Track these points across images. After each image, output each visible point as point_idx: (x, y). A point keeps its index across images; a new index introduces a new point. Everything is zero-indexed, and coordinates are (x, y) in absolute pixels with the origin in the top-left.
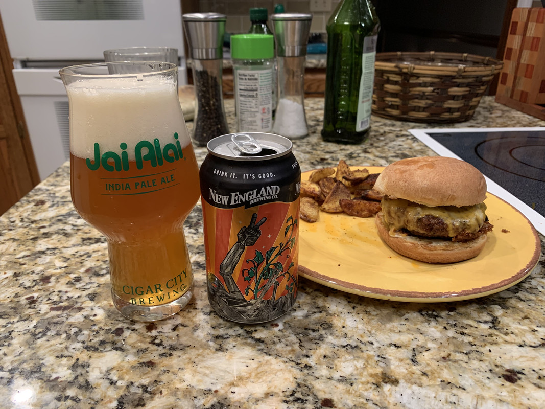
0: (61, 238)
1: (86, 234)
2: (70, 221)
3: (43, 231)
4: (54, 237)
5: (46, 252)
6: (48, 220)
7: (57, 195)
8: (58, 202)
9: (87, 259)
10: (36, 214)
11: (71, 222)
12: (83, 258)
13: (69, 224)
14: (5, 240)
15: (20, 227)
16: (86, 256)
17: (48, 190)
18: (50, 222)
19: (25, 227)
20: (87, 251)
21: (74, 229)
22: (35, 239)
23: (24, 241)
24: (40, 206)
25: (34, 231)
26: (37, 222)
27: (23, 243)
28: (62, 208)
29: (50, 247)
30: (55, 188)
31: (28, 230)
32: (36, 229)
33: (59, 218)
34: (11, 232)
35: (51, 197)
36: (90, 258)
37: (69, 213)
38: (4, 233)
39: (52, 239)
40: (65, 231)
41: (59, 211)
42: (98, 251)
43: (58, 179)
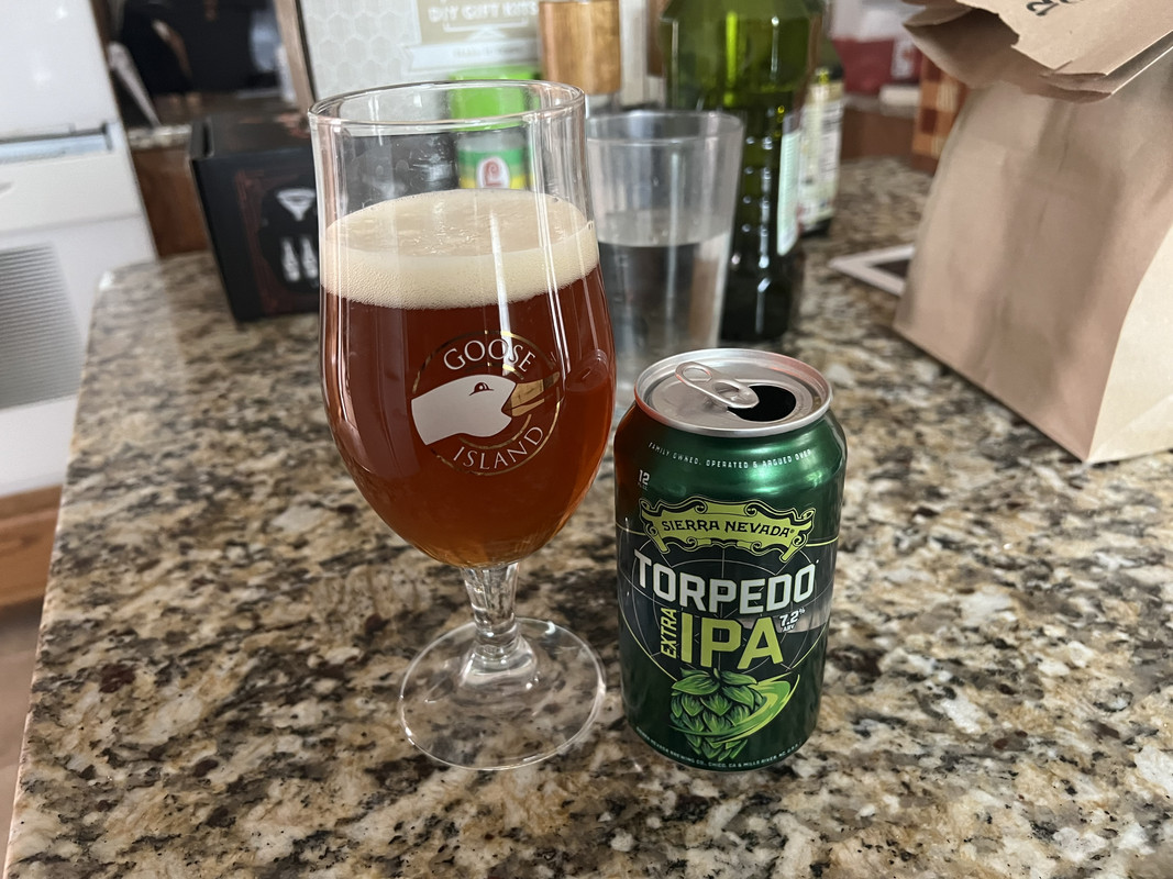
0: (301, 789)
1: (366, 755)
2: (270, 717)
3: (220, 778)
4: (275, 790)
5: (302, 857)
6: (198, 733)
7: (144, 633)
8: (170, 658)
9: (453, 842)
10: (139, 722)
11: (280, 724)
12: (437, 843)
13: (282, 731)
14: (123, 853)
15: (131, 788)
16: (438, 832)
17: (98, 624)
18: (214, 741)
19: (149, 784)
20: (427, 814)
21: (314, 746)
22: (221, 818)
23: (192, 839)
24: (125, 689)
25: (189, 788)
26: (172, 751)
27: (196, 845)
28: (205, 678)
29: (300, 833)
30: (115, 610)
31: (167, 792)
32: (193, 780)
33: (229, 715)
34: (117, 814)
35: (131, 645)
36: (461, 837)
37: (242, 688)
38: (93, 826)
39: (280, 803)
40: (291, 760)
41: (203, 692)
42: (458, 802)
43: (95, 575)
